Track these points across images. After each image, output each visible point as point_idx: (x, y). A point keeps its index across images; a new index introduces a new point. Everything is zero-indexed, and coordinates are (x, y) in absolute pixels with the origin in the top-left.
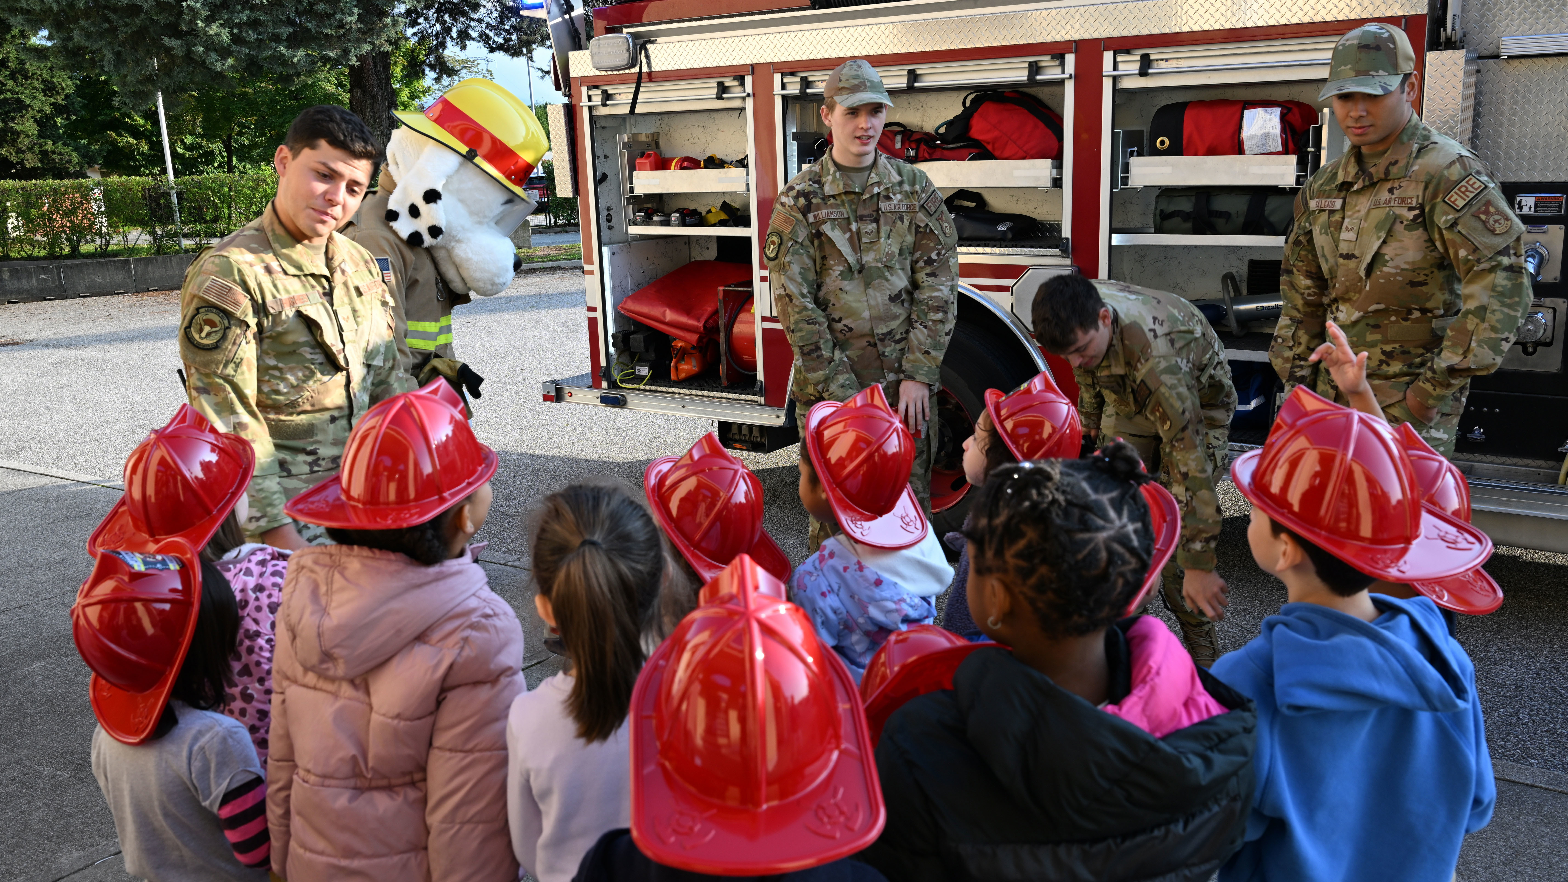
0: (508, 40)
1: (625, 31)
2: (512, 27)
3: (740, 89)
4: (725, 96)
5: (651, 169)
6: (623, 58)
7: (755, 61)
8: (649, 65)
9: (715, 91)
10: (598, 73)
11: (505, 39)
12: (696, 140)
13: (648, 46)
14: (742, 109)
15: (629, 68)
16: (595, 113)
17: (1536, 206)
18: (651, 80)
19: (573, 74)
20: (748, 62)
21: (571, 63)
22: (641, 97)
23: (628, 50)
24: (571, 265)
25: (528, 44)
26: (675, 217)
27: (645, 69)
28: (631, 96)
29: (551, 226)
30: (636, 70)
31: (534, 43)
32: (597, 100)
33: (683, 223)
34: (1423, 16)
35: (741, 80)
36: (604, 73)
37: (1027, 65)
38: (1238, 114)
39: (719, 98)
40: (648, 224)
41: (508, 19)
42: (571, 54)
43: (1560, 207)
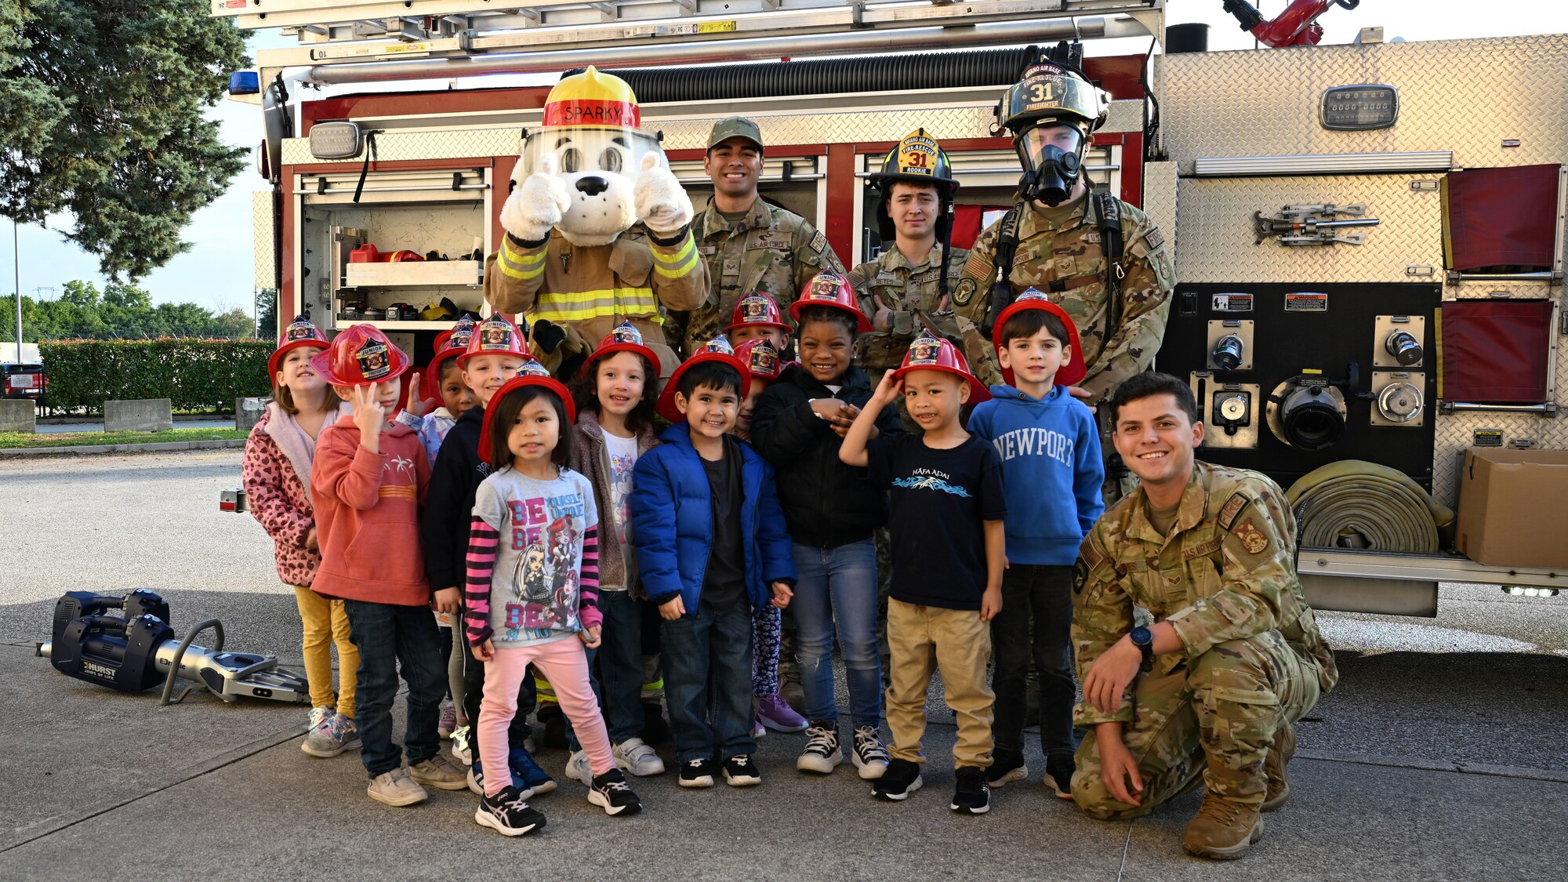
0: (14, 204)
1: (351, 120)
2: (20, 189)
3: (478, 181)
4: (462, 186)
5: (369, 261)
6: (347, 147)
7: (497, 154)
8: (375, 154)
9: (451, 182)
10: (315, 161)
11: (10, 202)
12: (411, 238)
13: (376, 136)
14: (479, 203)
15: (352, 157)
16: (308, 202)
17: (1230, 303)
18: (375, 171)
19: (286, 160)
20: (489, 155)
21: (283, 150)
22: (366, 186)
23: (355, 138)
24: (88, 451)
25: (40, 209)
26: (392, 312)
27: (371, 159)
28: (356, 186)
29: (45, 417)
30: (362, 158)
31: (47, 208)
32: (312, 186)
33: (402, 318)
34: (1138, 134)
35: (481, 172)
36: (322, 161)
37: (781, 165)
38: (978, 216)
39: (456, 188)
40: (360, 319)
41: (16, 180)
42: (284, 141)
43: (1249, 304)
